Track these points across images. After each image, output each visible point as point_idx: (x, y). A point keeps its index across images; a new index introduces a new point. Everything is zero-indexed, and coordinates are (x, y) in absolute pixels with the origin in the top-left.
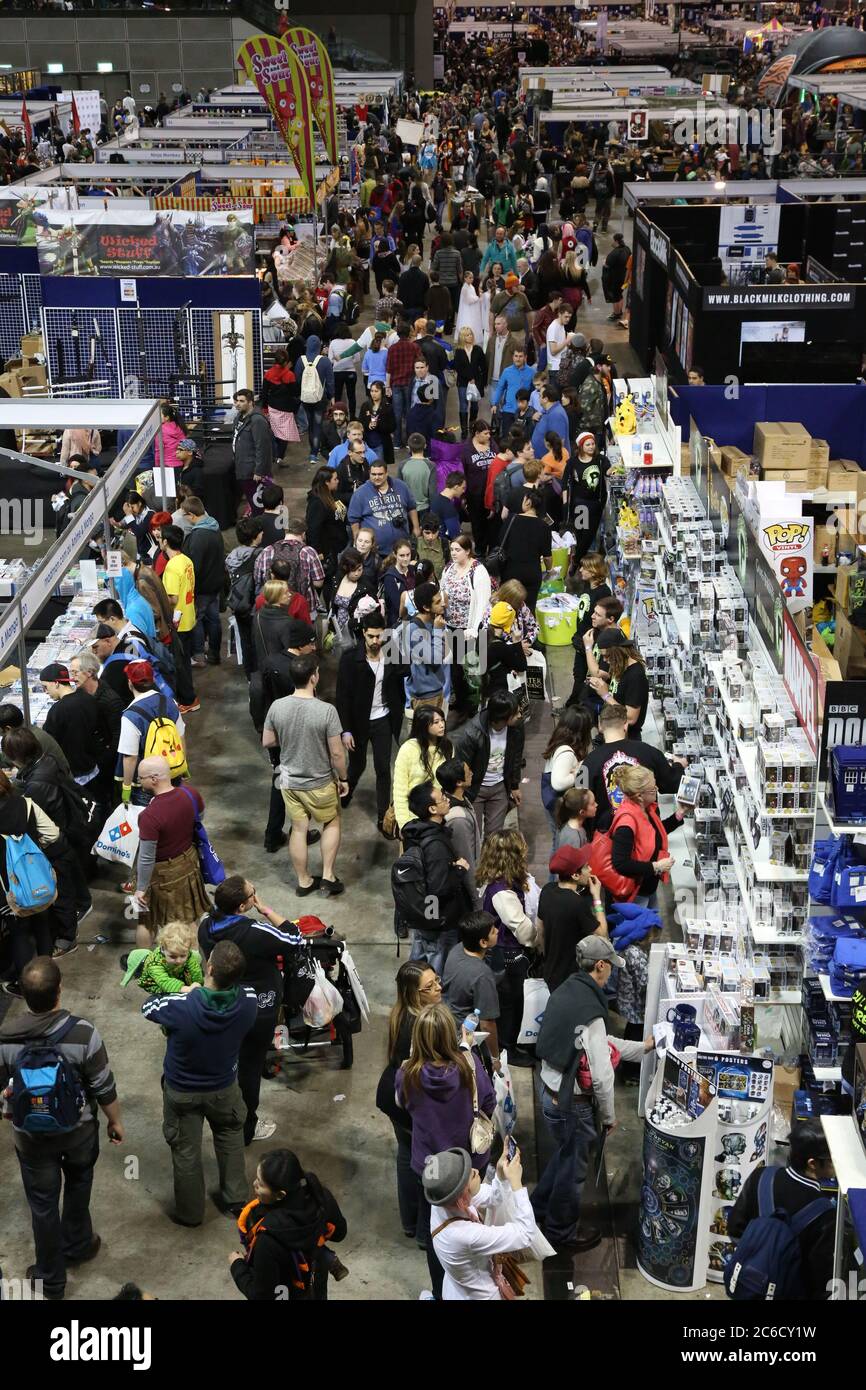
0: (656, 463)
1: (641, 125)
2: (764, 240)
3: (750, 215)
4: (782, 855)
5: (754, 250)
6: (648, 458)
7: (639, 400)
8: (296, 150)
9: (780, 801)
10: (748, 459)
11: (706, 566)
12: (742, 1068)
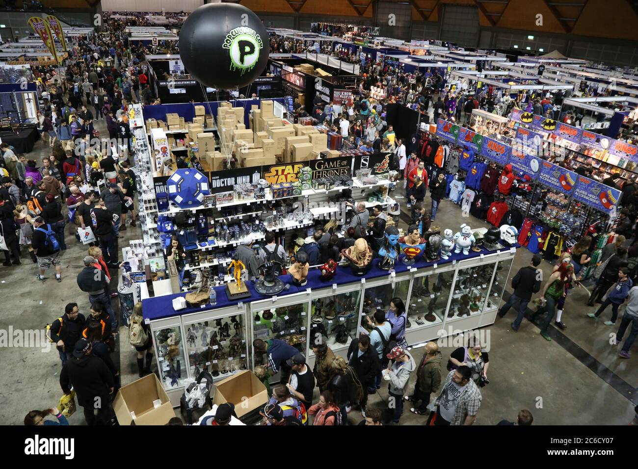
0: (138, 126)
1: (156, 41)
2: (181, 69)
3: (176, 63)
4: (153, 222)
5: (179, 71)
6: (136, 124)
7: (136, 110)
8: (50, 48)
9: (149, 208)
10: (164, 123)
11: (142, 151)
12: (141, 275)
